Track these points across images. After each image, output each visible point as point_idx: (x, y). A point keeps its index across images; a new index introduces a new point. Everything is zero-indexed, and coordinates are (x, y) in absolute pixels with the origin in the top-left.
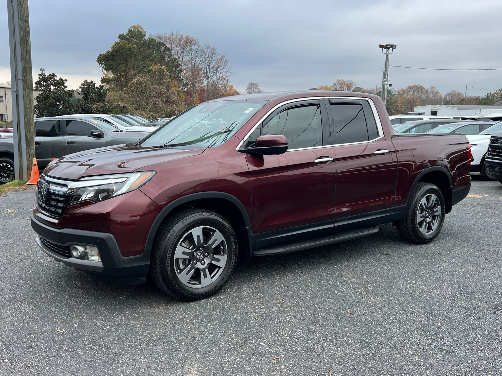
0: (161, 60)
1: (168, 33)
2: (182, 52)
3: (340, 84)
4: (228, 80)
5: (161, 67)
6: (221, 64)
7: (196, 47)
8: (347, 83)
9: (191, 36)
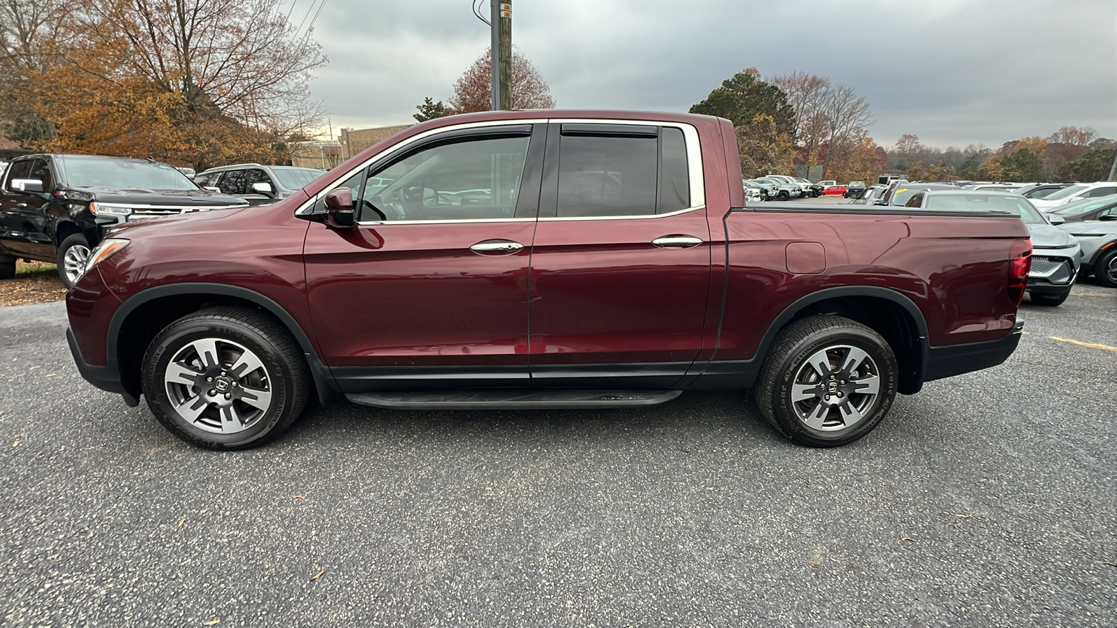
0: (770, 109)
1: (789, 75)
2: (805, 97)
3: (1066, 134)
4: (866, 131)
5: (767, 118)
6: (857, 110)
7: (824, 89)
8: (1080, 133)
9: (819, 77)
